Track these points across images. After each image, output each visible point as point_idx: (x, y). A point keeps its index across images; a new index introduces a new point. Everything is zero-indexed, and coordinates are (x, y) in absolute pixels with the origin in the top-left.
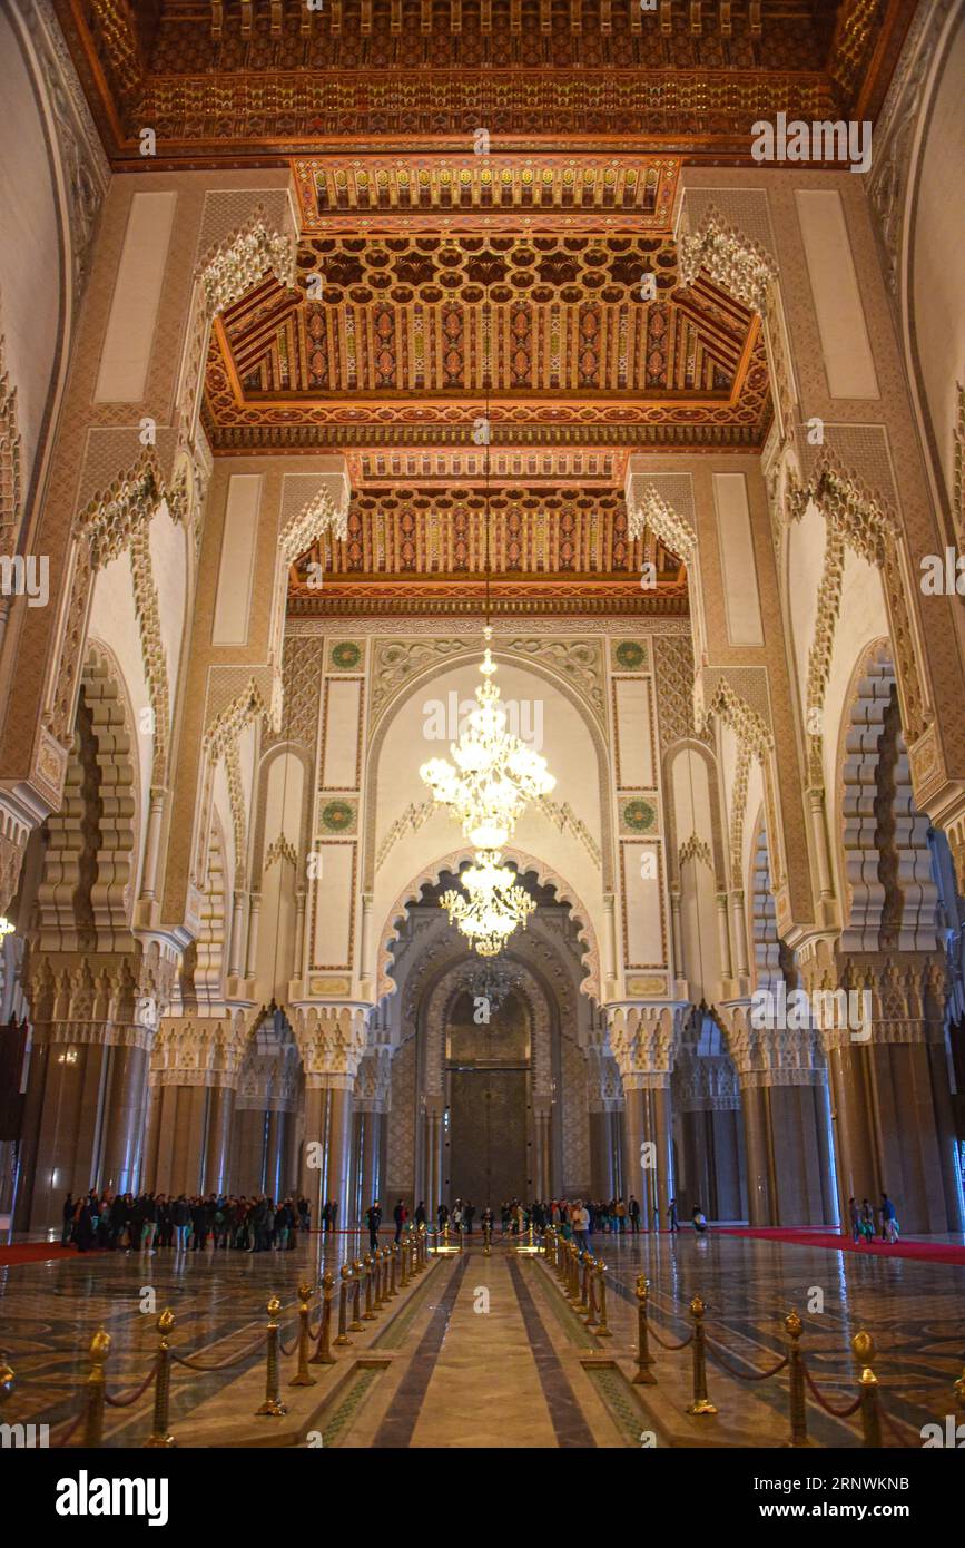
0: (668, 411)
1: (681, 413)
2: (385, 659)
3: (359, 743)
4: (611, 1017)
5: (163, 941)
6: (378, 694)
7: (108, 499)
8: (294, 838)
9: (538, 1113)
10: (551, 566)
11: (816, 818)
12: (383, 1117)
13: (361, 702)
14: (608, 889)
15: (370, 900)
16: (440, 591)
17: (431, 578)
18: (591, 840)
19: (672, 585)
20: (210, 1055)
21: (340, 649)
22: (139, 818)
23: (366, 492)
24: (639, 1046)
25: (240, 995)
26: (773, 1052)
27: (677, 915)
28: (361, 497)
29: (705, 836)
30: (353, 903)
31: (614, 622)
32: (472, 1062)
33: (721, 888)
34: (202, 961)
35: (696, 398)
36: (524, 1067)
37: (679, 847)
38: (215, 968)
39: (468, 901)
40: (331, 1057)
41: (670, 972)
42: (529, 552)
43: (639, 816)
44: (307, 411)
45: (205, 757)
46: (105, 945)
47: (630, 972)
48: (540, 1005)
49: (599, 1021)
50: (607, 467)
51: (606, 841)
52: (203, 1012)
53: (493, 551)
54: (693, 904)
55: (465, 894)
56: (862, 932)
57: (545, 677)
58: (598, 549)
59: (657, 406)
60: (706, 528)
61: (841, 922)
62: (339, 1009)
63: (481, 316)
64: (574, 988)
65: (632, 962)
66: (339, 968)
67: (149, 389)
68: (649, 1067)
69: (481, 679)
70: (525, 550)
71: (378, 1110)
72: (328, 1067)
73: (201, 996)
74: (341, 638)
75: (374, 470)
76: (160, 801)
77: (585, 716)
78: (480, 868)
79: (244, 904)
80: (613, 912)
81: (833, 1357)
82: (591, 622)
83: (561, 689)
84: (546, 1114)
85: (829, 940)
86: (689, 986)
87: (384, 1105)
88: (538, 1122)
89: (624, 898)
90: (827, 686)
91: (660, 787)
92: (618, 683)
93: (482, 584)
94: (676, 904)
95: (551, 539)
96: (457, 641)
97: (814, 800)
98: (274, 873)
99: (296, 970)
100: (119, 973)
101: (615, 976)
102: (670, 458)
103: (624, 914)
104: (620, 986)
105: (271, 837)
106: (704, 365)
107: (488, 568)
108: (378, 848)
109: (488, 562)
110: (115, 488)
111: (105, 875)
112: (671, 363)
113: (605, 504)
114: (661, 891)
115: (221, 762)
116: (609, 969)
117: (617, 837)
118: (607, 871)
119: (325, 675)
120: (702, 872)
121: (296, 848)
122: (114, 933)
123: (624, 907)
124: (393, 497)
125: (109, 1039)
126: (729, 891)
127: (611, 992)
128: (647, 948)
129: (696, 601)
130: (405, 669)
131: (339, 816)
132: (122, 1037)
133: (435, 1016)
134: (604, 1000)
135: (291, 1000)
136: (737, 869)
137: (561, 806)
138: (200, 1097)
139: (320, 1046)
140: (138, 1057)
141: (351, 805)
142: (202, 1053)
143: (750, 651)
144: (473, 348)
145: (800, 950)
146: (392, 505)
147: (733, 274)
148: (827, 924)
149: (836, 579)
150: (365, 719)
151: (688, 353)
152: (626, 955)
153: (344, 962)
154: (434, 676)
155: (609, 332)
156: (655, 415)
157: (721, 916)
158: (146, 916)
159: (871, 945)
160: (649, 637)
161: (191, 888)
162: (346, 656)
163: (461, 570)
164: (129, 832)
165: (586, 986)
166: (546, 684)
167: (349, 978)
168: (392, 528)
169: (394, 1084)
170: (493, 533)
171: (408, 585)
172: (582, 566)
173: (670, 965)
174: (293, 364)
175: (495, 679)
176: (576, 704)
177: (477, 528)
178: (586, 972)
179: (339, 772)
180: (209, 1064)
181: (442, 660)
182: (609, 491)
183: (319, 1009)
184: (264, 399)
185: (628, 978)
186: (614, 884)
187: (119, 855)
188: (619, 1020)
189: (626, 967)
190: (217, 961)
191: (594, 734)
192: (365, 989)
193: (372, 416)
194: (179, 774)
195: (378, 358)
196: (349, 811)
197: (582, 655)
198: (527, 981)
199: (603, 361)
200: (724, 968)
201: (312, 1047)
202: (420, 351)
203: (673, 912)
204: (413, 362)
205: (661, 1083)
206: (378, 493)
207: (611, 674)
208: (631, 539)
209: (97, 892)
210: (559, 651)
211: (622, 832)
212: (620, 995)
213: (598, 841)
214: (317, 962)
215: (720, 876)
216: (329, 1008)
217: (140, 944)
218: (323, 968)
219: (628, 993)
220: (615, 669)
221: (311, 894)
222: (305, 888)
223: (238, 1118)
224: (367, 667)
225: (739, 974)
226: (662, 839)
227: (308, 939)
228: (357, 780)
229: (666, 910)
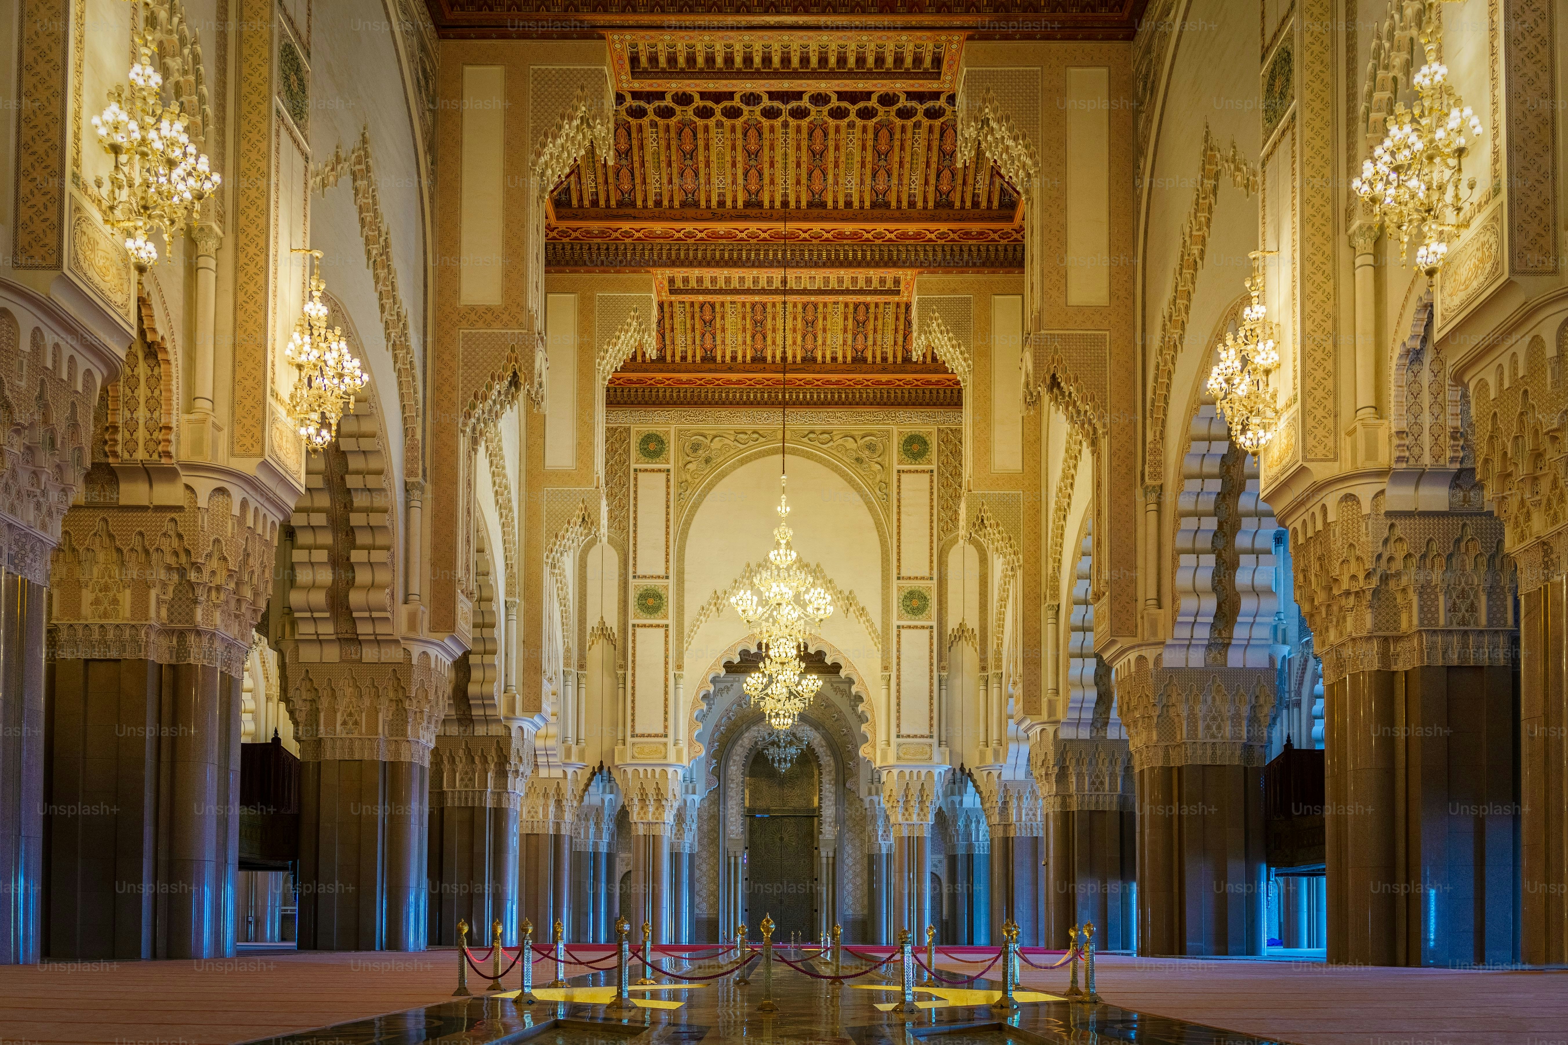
0: (954, 232)
1: (967, 233)
2: (688, 450)
3: (667, 533)
4: (884, 778)
6: (683, 484)
8: (613, 622)
9: (825, 853)
10: (845, 357)
11: (1050, 626)
12: (692, 857)
13: (668, 494)
14: (886, 668)
15: (681, 676)
16: (739, 382)
17: (730, 370)
18: (872, 625)
20: (552, 808)
21: (648, 439)
25: (574, 759)
26: (1018, 808)
27: (944, 692)
29: (973, 623)
30: (666, 680)
31: (902, 414)
32: (767, 811)
33: (984, 669)
35: (981, 219)
36: (812, 816)
37: (950, 632)
38: (553, 737)
40: (651, 809)
41: (935, 740)
42: (824, 343)
43: (916, 603)
46: (480, 730)
47: (901, 740)
48: (826, 760)
49: (875, 779)
51: (886, 625)
52: (543, 773)
53: (789, 342)
54: (957, 682)
57: (836, 469)
58: (890, 337)
59: (944, 227)
61: (1061, 714)
62: (658, 770)
63: (780, 133)
64: (857, 748)
65: (903, 732)
66: (656, 736)
68: (916, 818)
70: (820, 341)
71: (689, 851)
72: (649, 818)
73: (543, 759)
74: (647, 429)
77: (871, 509)
79: (572, 680)
80: (889, 689)
82: (880, 413)
83: (850, 481)
84: (831, 854)
85: (1051, 730)
86: (951, 752)
87: (692, 847)
88: (824, 861)
89: (898, 677)
91: (935, 577)
92: (903, 476)
93: (780, 376)
94: (943, 682)
95: (845, 331)
96: (755, 432)
98: (597, 652)
99: (620, 736)
100: (494, 753)
101: (888, 744)
102: (954, 279)
103: (898, 691)
104: (892, 752)
105: (592, 621)
107: (784, 359)
108: (686, 630)
109: (784, 352)
111: (477, 672)
112: (961, 181)
114: (931, 671)
116: (884, 737)
117: (895, 622)
118: (886, 653)
119: (633, 466)
120: (967, 654)
121: (615, 630)
122: (488, 720)
123: (898, 684)
126: (991, 672)
127: (884, 757)
128: (916, 720)
130: (707, 461)
131: (651, 602)
133: (734, 772)
134: (878, 764)
135: (617, 762)
136: (998, 653)
137: (847, 593)
138: (549, 841)
139: (643, 800)
141: (662, 592)
142: (546, 806)
143: (1010, 479)
144: (772, 165)
148: (1050, 716)
150: (672, 510)
152: (898, 726)
153: (661, 731)
154: (734, 467)
155: (902, 149)
156: (942, 235)
157: (982, 693)
158: (512, 707)
160: (934, 429)
161: (543, 682)
162: (652, 447)
163: (759, 360)
165: (864, 751)
166: (836, 476)
167: (665, 744)
168: (693, 318)
169: (700, 829)
171: (709, 376)
172: (874, 357)
173: (935, 734)
174: (600, 179)
176: (863, 496)
177: (774, 318)
178: (865, 739)
179: (650, 560)
180: (551, 816)
181: (741, 451)
183: (641, 770)
185: (899, 745)
186: (891, 666)
188: (891, 781)
189: (898, 736)
191: (878, 525)
192: (679, 753)
195: (682, 175)
196: (660, 597)
197: (871, 447)
198: (818, 742)
199: (895, 180)
200: (982, 737)
201: (636, 801)
202: (721, 168)
203: (940, 689)
204: (715, 179)
205: (926, 832)
207: (897, 467)
209: (471, 686)
210: (850, 444)
211: (900, 618)
212: (891, 760)
213: (878, 626)
214: (638, 731)
215: (983, 659)
216: (649, 770)
217: (507, 729)
218: (643, 736)
219: (898, 758)
220: (900, 462)
221: (629, 672)
222: (624, 667)
223: (577, 857)
224: (672, 458)
225: (994, 744)
226: (934, 624)
227: (629, 711)
228: (666, 568)
229: (935, 688)
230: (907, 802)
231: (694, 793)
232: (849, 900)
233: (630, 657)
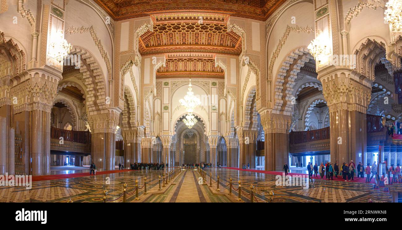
0: (223, 49)
1: (226, 49)
2: (173, 84)
3: (169, 97)
4: (209, 138)
5: (141, 128)
6: (172, 90)
7: (125, 65)
8: (159, 112)
9: (197, 151)
10: (201, 70)
11: (241, 110)
12: (175, 152)
13: (169, 91)
15: (172, 120)
16: (182, 74)
17: (180, 72)
18: (206, 111)
19: (222, 74)
20: (149, 144)
21: (165, 83)
22: (136, 110)
23: (168, 59)
24: (213, 142)
25: (153, 135)
26: (232, 143)
28: (168, 60)
29: (224, 112)
30: (169, 121)
31: (212, 79)
32: (188, 144)
33: (226, 119)
34: (147, 130)
35: (229, 47)
36: (195, 145)
37: (220, 113)
39: (187, 120)
40: (167, 143)
41: (218, 131)
42: (198, 68)
43: (214, 108)
44: (157, 48)
45: (144, 101)
46: (133, 129)
47: (212, 131)
48: (198, 136)
49: (207, 138)
50: (212, 56)
51: (209, 112)
52: (147, 137)
53: (191, 68)
54: (222, 122)
55: (186, 119)
56: (246, 127)
57: (199, 86)
58: (210, 68)
59: (222, 48)
60: (229, 66)
61: (243, 125)
62: (168, 136)
63: (189, 34)
64: (203, 133)
66: (167, 130)
67: (129, 48)
68: (214, 145)
69: (189, 87)
70: (197, 68)
71: (174, 151)
72: (166, 145)
73: (147, 135)
74: (165, 81)
75: (170, 56)
76: (139, 107)
77: (206, 93)
78: (189, 115)
79: (152, 122)
80: (209, 122)
81: (236, 183)
82: (208, 79)
83: (203, 89)
85: (242, 128)
86: (220, 134)
87: (175, 150)
89: (211, 120)
90: (245, 91)
91: (218, 106)
92: (212, 88)
93: (189, 73)
95: (201, 66)
96: (185, 81)
97: (241, 108)
98: (157, 117)
99: (161, 131)
100: (135, 133)
101: (209, 132)
102: (223, 55)
103: (211, 123)
104: (210, 133)
105: (156, 112)
106: (231, 43)
107: (190, 70)
108: (173, 113)
110: (126, 63)
111: (131, 119)
112: (225, 42)
113: (211, 61)
114: (217, 120)
115: (147, 101)
116: (209, 131)
117: (211, 111)
118: (209, 116)
119: (163, 87)
120: (223, 117)
121: (160, 113)
122: (134, 127)
123: (211, 122)
124: (173, 60)
125: (135, 142)
126: (227, 120)
127: (209, 134)
128: (214, 128)
129: (226, 76)
130: (176, 86)
131: (166, 108)
132: (136, 141)
133: (182, 137)
134: (208, 135)
135: (160, 135)
136: (229, 117)
137: (202, 106)
138: (148, 149)
139: (165, 142)
140: (139, 144)
141: (168, 106)
142: (148, 143)
143: (234, 85)
144: (188, 38)
145: (237, 129)
146: (173, 61)
147: (238, 31)
148: (241, 125)
149: (249, 76)
150: (170, 94)
151: (228, 41)
152: (211, 129)
153: (168, 130)
154: (181, 86)
155: (214, 37)
156: (221, 49)
157: (226, 124)
158: (138, 124)
159: (247, 129)
160: (218, 81)
161: (144, 120)
162: (166, 84)
163: (186, 71)
164: (134, 112)
165: (205, 133)
166: (200, 88)
167: (169, 132)
168: (173, 64)
169: (176, 147)
170: (191, 65)
171: (176, 73)
172: (207, 70)
173: (218, 130)
174: (154, 42)
175: (191, 87)
176: (205, 91)
177: (188, 64)
178: (205, 131)
179: (166, 101)
180: (149, 145)
181: (182, 84)
182: (212, 60)
183: (165, 136)
184: (150, 47)
186: (210, 118)
187: (133, 116)
188: (210, 138)
190: (149, 130)
192: (171, 133)
193: (169, 48)
194: (141, 103)
195: (170, 40)
196: (168, 107)
197: (206, 84)
198: (196, 132)
199: (212, 41)
200: (226, 131)
201: (164, 142)
202: (178, 39)
204: (176, 40)
205: (216, 147)
206: (171, 60)
207: (211, 87)
208: (215, 66)
209: (131, 121)
210: (202, 83)
212: (210, 135)
213: (208, 112)
214: (164, 130)
217: (137, 128)
219: (211, 134)
221: (162, 120)
222: (161, 119)
223: (154, 152)
224: (170, 86)
225: (228, 132)
226: (218, 112)
227: (162, 126)
228: (169, 102)
229: (218, 122)
231: (175, 141)
232: (202, 159)
233: (162, 117)
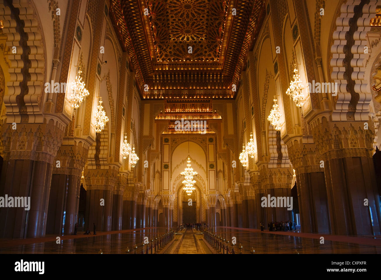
2: (173, 141)
3: (169, 155)
6: (172, 147)
8: (159, 170)
13: (169, 148)
14: (207, 177)
18: (204, 170)
20: (149, 203)
25: (153, 194)
29: (222, 169)
30: (169, 180)
31: (208, 135)
36: (195, 202)
37: (218, 171)
40: (166, 203)
41: (216, 190)
43: (212, 166)
47: (210, 190)
54: (220, 180)
57: (197, 143)
65: (211, 188)
68: (213, 204)
77: (204, 150)
80: (208, 181)
83: (200, 146)
84: (199, 209)
86: (219, 192)
88: (197, 211)
89: (209, 179)
91: (215, 162)
92: (209, 145)
96: (184, 138)
98: (157, 175)
99: (161, 190)
101: (208, 191)
105: (156, 170)
108: (172, 171)
114: (215, 178)
117: (208, 170)
118: (207, 175)
119: (163, 144)
120: (221, 175)
121: (160, 172)
126: (225, 178)
128: (213, 187)
130: (176, 143)
131: (166, 167)
134: (206, 194)
135: (160, 194)
136: (226, 175)
137: (200, 165)
139: (165, 201)
141: (168, 165)
150: (170, 151)
153: (168, 189)
154: (180, 144)
157: (224, 182)
160: (214, 137)
162: (166, 140)
166: (198, 145)
167: (169, 191)
176: (203, 148)
179: (166, 160)
180: (149, 204)
181: (182, 141)
183: (164, 196)
185: (210, 191)
191: (205, 153)
192: (171, 193)
197: (204, 140)
200: (224, 189)
210: (200, 140)
212: (208, 194)
213: (206, 170)
214: (164, 189)
216: (166, 196)
218: (165, 190)
219: (210, 193)
220: (209, 143)
221: (163, 179)
222: (161, 178)
223: (153, 211)
224: (170, 142)
225: (226, 191)
226: (215, 170)
227: (162, 186)
228: (169, 161)
229: (216, 181)
230: (211, 201)
232: (202, 218)
233: (163, 176)
